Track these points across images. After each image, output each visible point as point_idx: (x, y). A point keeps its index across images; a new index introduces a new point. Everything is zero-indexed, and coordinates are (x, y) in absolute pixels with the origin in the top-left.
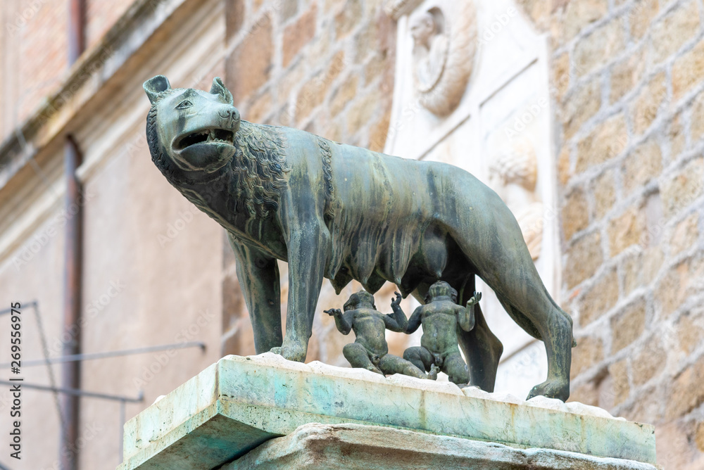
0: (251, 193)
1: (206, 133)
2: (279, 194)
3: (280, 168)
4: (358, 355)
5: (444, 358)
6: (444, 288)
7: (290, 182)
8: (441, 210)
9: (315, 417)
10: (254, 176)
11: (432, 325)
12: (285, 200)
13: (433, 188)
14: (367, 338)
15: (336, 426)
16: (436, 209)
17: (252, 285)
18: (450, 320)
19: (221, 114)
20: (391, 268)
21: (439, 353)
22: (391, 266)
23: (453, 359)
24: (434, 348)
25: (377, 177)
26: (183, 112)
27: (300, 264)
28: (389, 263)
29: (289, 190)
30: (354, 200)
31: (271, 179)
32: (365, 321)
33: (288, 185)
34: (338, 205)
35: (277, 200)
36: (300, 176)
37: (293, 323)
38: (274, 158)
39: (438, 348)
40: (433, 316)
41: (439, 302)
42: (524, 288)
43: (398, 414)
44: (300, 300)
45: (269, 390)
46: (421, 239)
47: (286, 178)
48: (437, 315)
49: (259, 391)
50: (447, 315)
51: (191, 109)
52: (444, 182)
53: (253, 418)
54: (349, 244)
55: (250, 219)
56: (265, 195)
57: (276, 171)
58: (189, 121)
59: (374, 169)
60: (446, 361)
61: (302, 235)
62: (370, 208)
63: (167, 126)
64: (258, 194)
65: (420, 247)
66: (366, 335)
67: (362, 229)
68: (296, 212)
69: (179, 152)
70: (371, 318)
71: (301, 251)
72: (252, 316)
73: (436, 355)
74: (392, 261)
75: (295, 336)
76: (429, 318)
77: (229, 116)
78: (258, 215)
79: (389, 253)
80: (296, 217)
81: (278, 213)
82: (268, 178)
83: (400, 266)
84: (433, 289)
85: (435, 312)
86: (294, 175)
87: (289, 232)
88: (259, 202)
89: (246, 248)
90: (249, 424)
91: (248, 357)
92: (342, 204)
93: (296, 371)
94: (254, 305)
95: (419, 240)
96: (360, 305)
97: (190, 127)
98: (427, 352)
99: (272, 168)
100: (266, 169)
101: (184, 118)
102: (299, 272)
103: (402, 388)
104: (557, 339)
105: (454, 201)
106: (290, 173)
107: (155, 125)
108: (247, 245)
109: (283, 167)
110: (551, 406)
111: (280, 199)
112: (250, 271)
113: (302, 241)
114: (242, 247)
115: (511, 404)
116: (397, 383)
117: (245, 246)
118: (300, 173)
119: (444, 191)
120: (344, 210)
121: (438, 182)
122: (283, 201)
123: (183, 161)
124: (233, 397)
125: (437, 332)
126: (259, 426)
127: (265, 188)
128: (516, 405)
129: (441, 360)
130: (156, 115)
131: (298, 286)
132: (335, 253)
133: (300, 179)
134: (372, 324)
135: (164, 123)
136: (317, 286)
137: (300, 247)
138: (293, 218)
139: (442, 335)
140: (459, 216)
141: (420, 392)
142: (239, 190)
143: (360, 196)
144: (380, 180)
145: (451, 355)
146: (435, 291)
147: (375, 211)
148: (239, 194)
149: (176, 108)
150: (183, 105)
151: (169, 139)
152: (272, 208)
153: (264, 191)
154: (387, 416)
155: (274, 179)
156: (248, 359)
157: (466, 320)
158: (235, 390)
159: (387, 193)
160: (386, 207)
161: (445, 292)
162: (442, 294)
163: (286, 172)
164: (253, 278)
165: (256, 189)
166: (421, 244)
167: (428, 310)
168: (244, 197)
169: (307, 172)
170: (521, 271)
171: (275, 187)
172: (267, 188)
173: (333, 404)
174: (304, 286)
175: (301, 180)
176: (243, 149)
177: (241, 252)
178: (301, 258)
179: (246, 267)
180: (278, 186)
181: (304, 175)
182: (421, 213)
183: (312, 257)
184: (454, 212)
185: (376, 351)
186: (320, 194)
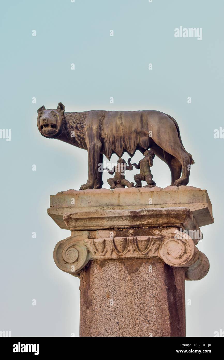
2: (84, 135)
3: (84, 127)
7: (87, 130)
8: (144, 127)
13: (142, 120)
16: (142, 127)
30: (110, 131)
31: (81, 131)
33: (86, 132)
35: (84, 137)
38: (82, 123)
43: (110, 202)
49: (62, 203)
52: (145, 117)
53: (58, 212)
55: (79, 144)
56: (80, 136)
61: (90, 147)
62: (116, 133)
65: (139, 141)
67: (115, 140)
74: (128, 147)
79: (127, 145)
81: (85, 141)
86: (88, 128)
88: (80, 138)
99: (81, 127)
103: (112, 193)
105: (147, 123)
115: (151, 192)
119: (145, 120)
120: (107, 135)
121: (143, 118)
124: (53, 207)
126: (60, 214)
127: (80, 134)
128: (153, 192)
132: (108, 149)
140: (149, 128)
141: (118, 193)
143: (112, 129)
145: (146, 175)
147: (118, 133)
150: (40, 117)
154: (106, 203)
159: (121, 127)
160: (121, 131)
163: (86, 127)
173: (88, 203)
175: (90, 129)
176: (71, 123)
180: (83, 132)
181: (91, 127)
182: (136, 130)
184: (147, 127)
186: (97, 132)
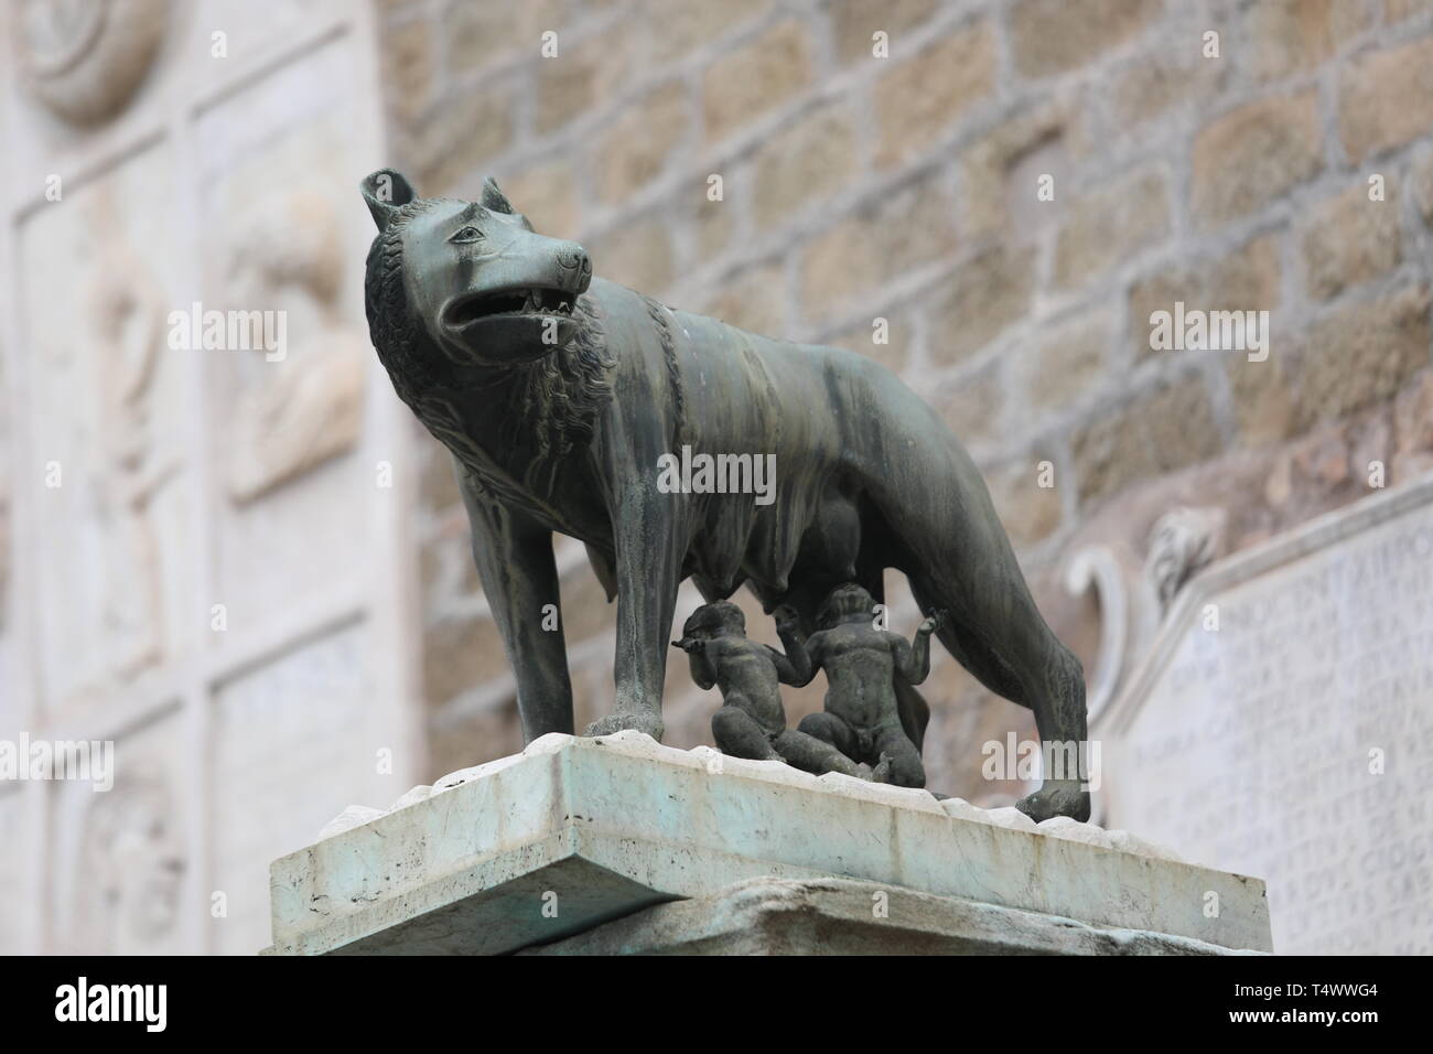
0: (547, 405)
1: (522, 295)
2: (595, 410)
3: (597, 360)
4: (749, 733)
5: (875, 738)
6: (863, 598)
7: (616, 387)
8: (854, 445)
9: (730, 860)
10: (554, 375)
11: (852, 672)
12: (609, 422)
13: (836, 400)
14: (751, 697)
15: (811, 883)
16: (846, 441)
17: (513, 587)
18: (884, 662)
19: (564, 262)
20: (772, 557)
21: (867, 727)
22: (772, 552)
23: (893, 740)
24: (857, 716)
25: (753, 379)
26: (465, 250)
27: (645, 551)
28: (768, 547)
29: (616, 404)
30: (718, 424)
31: (582, 380)
32: (743, 662)
33: (613, 394)
34: (692, 434)
35: (591, 423)
36: (634, 378)
37: (635, 667)
38: (584, 338)
39: (865, 718)
40: (853, 654)
41: (857, 626)
42: (1008, 600)
43: (856, 855)
44: (647, 622)
45: (648, 806)
46: (818, 502)
47: (609, 380)
48: (860, 651)
49: (634, 807)
50: (879, 654)
51: (483, 244)
52: (856, 389)
53: (632, 862)
54: (703, 510)
55: (539, 458)
56: (569, 412)
57: (590, 364)
58: (482, 268)
59: (746, 363)
60: (879, 742)
61: (646, 493)
62: (745, 439)
63: (433, 275)
64: (558, 410)
65: (816, 517)
66: (751, 691)
68: (632, 448)
69: (459, 328)
70: (753, 657)
71: (645, 526)
72: (513, 646)
73: (861, 731)
74: (772, 544)
75: (641, 694)
76: (844, 659)
77: (576, 266)
78: (553, 452)
79: (770, 527)
80: (630, 458)
81: (594, 447)
82: (577, 379)
83: (788, 555)
84: (842, 599)
85: (855, 646)
86: (624, 374)
87: (618, 486)
89: (504, 513)
90: (626, 875)
91: (597, 738)
92: (699, 432)
93: (689, 768)
94: (516, 625)
95: (815, 501)
96: (724, 630)
97: (484, 280)
98: (843, 726)
99: (583, 359)
100: (574, 361)
101: (471, 262)
102: (643, 565)
103: (860, 802)
104: (1065, 702)
105: (876, 426)
106: (615, 370)
107: (400, 272)
108: (508, 507)
109: (602, 357)
110: (1089, 838)
111: (597, 420)
112: (507, 557)
113: (646, 506)
114: (495, 509)
115: (1034, 835)
116: (840, 791)
117: (500, 506)
118: (634, 370)
119: (857, 406)
121: (844, 388)
122: (604, 425)
123: (461, 346)
124: (590, 820)
125: (863, 685)
126: (642, 879)
127: (570, 398)
128: (1042, 836)
129: (871, 739)
130: (400, 252)
131: (643, 593)
133: (634, 382)
134: (757, 670)
135: (425, 270)
136: (672, 596)
137: (644, 517)
138: (625, 460)
139: (872, 691)
140: (887, 457)
142: (528, 401)
143: (729, 416)
144: (760, 385)
145: (888, 732)
146: (847, 603)
147: (753, 446)
148: (526, 410)
149: (452, 241)
150: (464, 234)
151: (436, 302)
152: (581, 437)
153: (570, 404)
154: (840, 858)
155: (588, 382)
156: (599, 743)
157: (916, 663)
158: (593, 807)
159: (772, 411)
160: (771, 440)
161: (865, 606)
162: (860, 610)
163: (608, 368)
164: (515, 572)
165: (556, 399)
166: (817, 511)
167: (839, 641)
168: (535, 413)
169: (644, 367)
170: (1001, 569)
171: (588, 397)
172: (573, 398)
173: (753, 833)
174: (653, 594)
175: (636, 384)
177: (492, 520)
178: (646, 540)
179: (499, 549)
180: (594, 395)
181: (640, 374)
183: (666, 538)
184: (877, 449)
185: (770, 723)
